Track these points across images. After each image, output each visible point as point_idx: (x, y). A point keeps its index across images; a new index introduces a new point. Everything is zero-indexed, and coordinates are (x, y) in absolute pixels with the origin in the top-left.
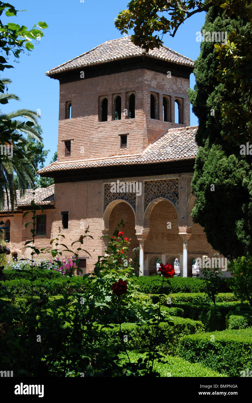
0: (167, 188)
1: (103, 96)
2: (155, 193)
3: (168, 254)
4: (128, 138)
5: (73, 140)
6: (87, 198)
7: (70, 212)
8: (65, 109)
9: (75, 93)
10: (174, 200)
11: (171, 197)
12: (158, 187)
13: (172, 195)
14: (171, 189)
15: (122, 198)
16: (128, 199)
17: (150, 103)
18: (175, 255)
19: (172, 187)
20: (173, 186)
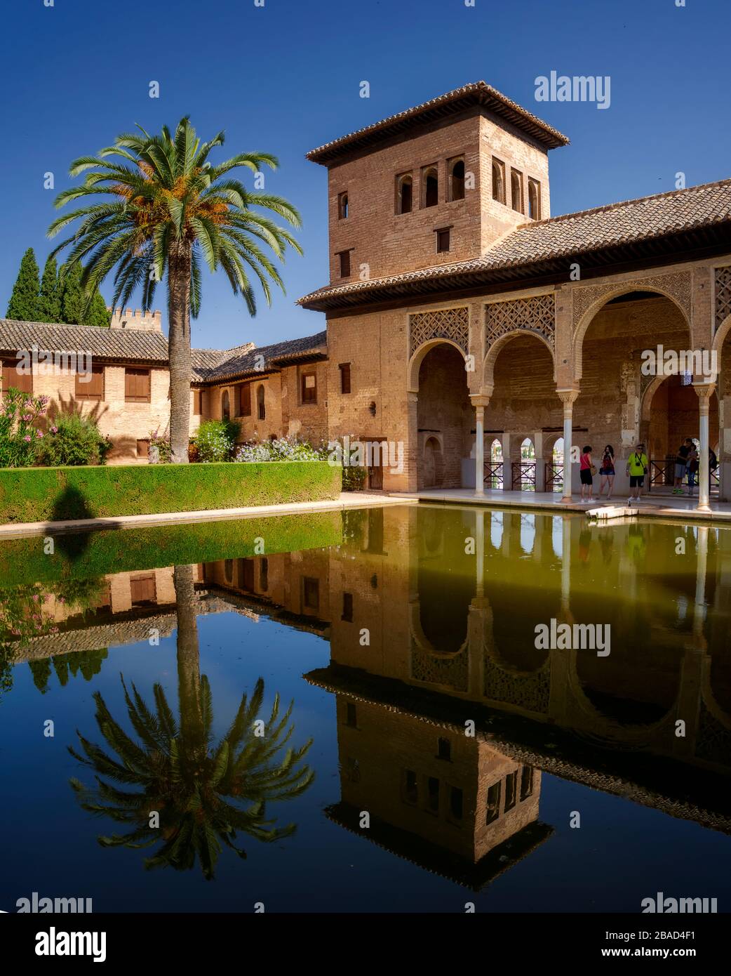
0: (530, 313)
1: (404, 173)
2: (505, 322)
3: (513, 433)
4: (452, 233)
5: (353, 249)
6: (380, 339)
7: (352, 363)
8: (337, 205)
9: (353, 178)
10: (544, 332)
11: (539, 328)
12: (512, 312)
13: (540, 324)
14: (538, 313)
15: (444, 337)
16: (452, 337)
17: (491, 173)
18: (527, 433)
19: (540, 311)
20: (542, 308)
